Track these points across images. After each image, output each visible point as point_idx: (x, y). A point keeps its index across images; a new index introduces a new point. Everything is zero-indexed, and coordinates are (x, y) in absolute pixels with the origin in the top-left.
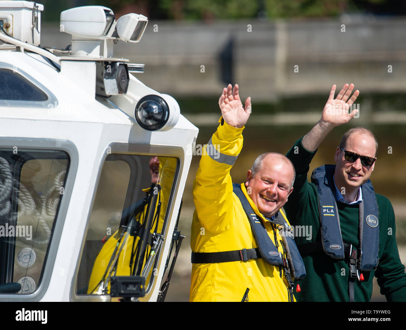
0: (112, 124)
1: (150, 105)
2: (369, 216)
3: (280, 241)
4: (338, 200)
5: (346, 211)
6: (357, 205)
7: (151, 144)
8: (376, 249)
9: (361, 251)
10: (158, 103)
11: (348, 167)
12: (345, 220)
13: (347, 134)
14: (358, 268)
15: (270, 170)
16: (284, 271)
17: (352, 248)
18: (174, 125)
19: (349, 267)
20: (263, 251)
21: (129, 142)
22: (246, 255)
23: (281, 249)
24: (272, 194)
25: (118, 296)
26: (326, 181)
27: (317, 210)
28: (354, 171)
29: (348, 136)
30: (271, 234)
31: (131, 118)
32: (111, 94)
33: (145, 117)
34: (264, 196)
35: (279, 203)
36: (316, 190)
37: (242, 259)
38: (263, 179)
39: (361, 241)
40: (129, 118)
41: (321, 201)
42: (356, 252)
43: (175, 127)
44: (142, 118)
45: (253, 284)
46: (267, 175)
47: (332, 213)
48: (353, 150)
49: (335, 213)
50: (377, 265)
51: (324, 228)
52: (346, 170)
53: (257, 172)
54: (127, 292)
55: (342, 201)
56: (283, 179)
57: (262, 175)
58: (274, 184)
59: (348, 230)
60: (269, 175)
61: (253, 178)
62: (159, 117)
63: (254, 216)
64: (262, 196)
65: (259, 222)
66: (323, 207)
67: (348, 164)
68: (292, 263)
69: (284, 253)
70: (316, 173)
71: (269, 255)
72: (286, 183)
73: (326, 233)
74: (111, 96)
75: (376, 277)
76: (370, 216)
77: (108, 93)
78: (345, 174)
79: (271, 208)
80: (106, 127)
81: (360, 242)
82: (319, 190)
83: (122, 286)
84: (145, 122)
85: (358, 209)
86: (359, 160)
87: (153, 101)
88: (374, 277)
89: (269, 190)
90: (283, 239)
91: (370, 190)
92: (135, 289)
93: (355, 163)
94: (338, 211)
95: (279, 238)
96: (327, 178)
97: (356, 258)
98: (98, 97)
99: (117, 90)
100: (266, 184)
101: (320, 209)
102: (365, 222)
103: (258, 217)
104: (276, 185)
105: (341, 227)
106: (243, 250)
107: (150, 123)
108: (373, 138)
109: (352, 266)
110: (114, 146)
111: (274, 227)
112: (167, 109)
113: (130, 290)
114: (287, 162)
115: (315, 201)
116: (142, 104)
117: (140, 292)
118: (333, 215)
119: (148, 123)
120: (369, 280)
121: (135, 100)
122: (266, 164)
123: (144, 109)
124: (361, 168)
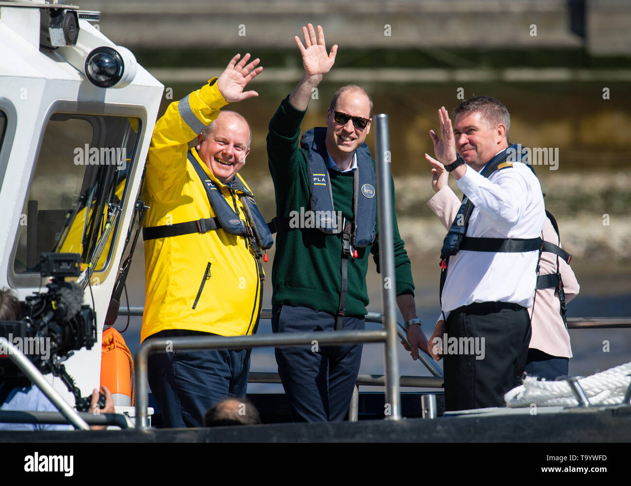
0: (57, 80)
1: (102, 58)
2: (364, 185)
3: (241, 207)
4: (331, 168)
5: (339, 180)
6: (351, 174)
7: (106, 102)
8: (372, 223)
9: (355, 225)
10: (111, 56)
11: (338, 130)
12: (338, 190)
13: (337, 93)
14: (351, 243)
15: (224, 129)
16: (249, 240)
17: (346, 221)
18: (130, 81)
19: (342, 242)
20: (223, 220)
21: (78, 99)
22: (204, 226)
23: (242, 216)
24: (228, 156)
25: (49, 275)
26: (314, 146)
27: (307, 177)
28: (346, 134)
29: (339, 95)
30: (229, 200)
31: (81, 73)
32: (57, 46)
33: (96, 72)
34: (219, 159)
35: (237, 165)
36: (306, 156)
37: (200, 231)
38: (217, 140)
39: (356, 213)
40: (79, 72)
41: (311, 169)
42: (350, 226)
43: (132, 83)
44: (93, 73)
45: (215, 257)
46: (221, 136)
47: (323, 182)
48: (344, 110)
49: (327, 182)
50: (373, 241)
51: (314, 198)
52: (337, 133)
53: (209, 133)
54: (60, 271)
55: (334, 169)
56: (239, 139)
57: (215, 136)
58: (229, 145)
59: (341, 202)
60: (223, 135)
61: (205, 141)
62: (112, 72)
63: (209, 182)
64: (216, 159)
65: (216, 189)
66: (314, 175)
67: (339, 126)
68: (257, 231)
69: (247, 221)
70: (306, 136)
71: (230, 224)
72: (243, 142)
73: (316, 204)
74: (58, 47)
75: (372, 253)
76: (366, 186)
77: (54, 43)
78: (336, 137)
79: (227, 172)
80: (49, 83)
81: (354, 215)
82: (310, 156)
83: (54, 265)
84: (97, 77)
85: (352, 177)
86: (351, 122)
87: (105, 54)
88: (370, 253)
89: (225, 151)
90: (243, 205)
91: (367, 155)
92: (69, 268)
93: (346, 125)
94: (331, 181)
95: (239, 205)
96: (316, 143)
97: (349, 232)
98: (43, 49)
99: (64, 41)
100: (221, 145)
101: (310, 177)
102: (360, 192)
103: (213, 183)
104: (232, 145)
105: (334, 198)
106: (200, 221)
107: (102, 78)
108: (367, 96)
109: (345, 242)
110: (59, 104)
111: (232, 193)
112: (121, 63)
113: (63, 269)
114: (241, 119)
115: (305, 168)
116: (93, 57)
117: (75, 271)
118: (325, 184)
119: (100, 79)
120: (365, 257)
121: (85, 53)
122: (218, 123)
123: (94, 63)
124: (353, 130)
